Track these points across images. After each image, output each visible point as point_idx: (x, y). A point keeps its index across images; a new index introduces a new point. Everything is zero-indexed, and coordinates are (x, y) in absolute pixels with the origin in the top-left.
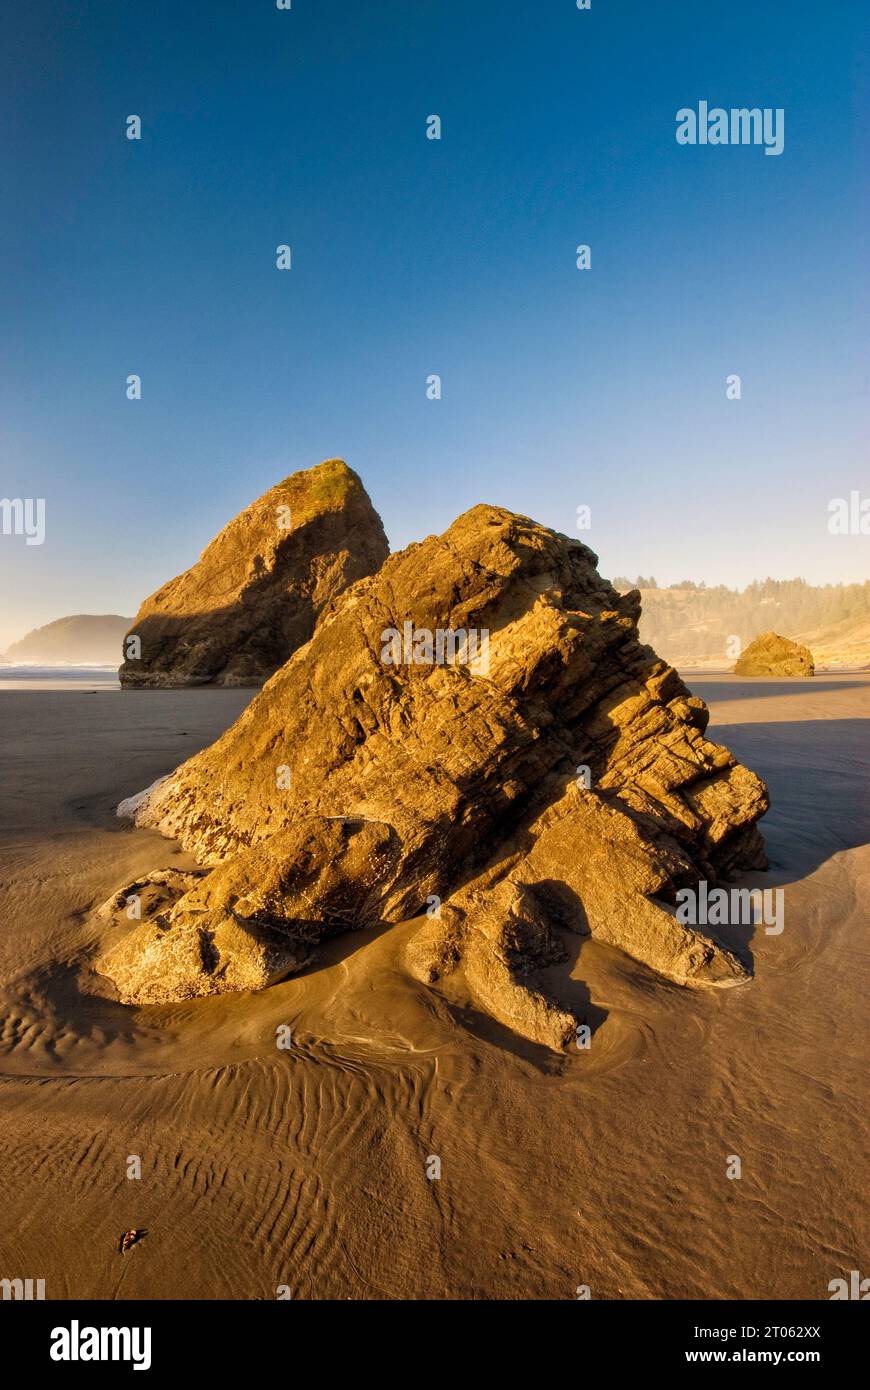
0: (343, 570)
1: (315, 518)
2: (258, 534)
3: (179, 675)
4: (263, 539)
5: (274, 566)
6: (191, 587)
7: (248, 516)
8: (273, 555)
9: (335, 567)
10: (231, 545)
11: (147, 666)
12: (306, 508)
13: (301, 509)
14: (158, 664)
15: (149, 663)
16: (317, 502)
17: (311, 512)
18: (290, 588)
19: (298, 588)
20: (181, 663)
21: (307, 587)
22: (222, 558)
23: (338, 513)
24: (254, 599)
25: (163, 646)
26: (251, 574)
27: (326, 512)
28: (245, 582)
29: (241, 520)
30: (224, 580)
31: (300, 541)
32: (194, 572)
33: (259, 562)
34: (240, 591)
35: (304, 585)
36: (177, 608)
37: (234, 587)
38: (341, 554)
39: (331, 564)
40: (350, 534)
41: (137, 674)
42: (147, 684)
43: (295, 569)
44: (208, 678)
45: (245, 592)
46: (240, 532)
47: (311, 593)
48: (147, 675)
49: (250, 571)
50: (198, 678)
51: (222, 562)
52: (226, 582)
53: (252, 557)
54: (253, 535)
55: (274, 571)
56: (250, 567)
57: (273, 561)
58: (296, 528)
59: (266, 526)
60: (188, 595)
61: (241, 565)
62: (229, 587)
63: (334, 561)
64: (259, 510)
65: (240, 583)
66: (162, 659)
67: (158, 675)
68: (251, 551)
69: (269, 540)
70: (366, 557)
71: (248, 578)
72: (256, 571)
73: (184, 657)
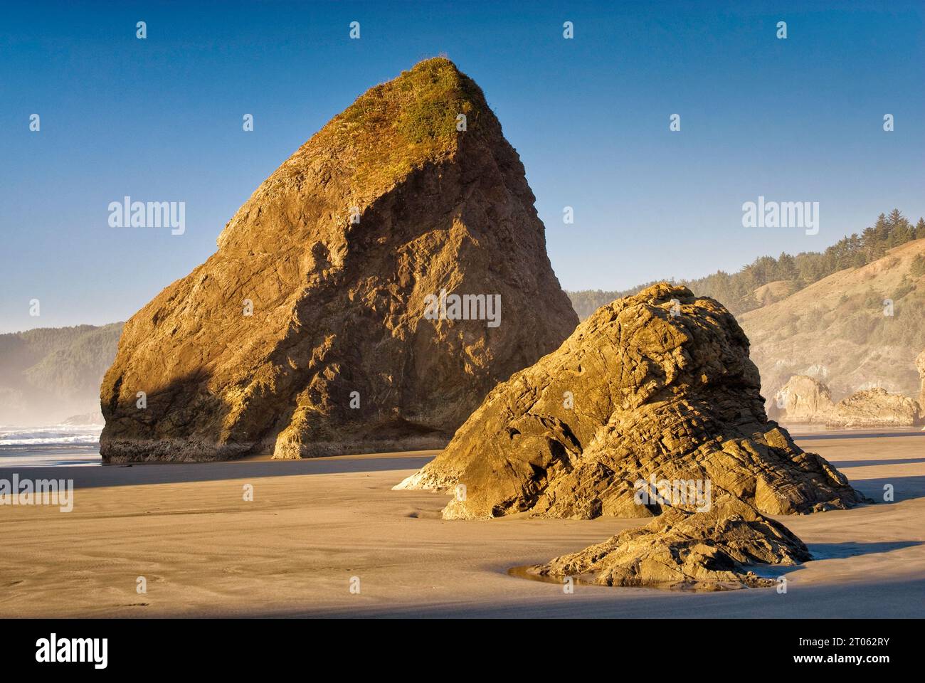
0: (457, 259)
1: (409, 175)
2: (317, 206)
3: (206, 442)
4: (325, 215)
5: (345, 260)
6: (213, 297)
7: (298, 174)
8: (343, 241)
9: (444, 255)
10: (272, 226)
11: (148, 429)
12: (393, 156)
13: (385, 159)
14: (168, 426)
15: (153, 423)
16: (411, 146)
17: (402, 165)
18: (372, 295)
19: (384, 293)
20: (205, 423)
21: (399, 292)
22: (259, 247)
23: (446, 164)
24: (316, 314)
25: (174, 395)
26: (309, 274)
27: (427, 164)
28: (301, 289)
29: (287, 180)
30: (266, 284)
31: (387, 215)
32: (215, 272)
33: (320, 253)
34: (293, 303)
35: (394, 288)
36: (192, 333)
37: (283, 297)
38: (453, 231)
39: (436, 250)
40: (468, 196)
41: (134, 442)
42: (152, 457)
43: (378, 262)
44: (249, 446)
45: (302, 306)
46: (285, 204)
47: (406, 300)
48: (151, 443)
49: (306, 270)
50: (235, 446)
51: (260, 256)
52: (270, 289)
53: (310, 245)
54: (309, 208)
55: (345, 268)
56: (308, 262)
57: (344, 252)
58: (380, 194)
59: (329, 192)
60: (208, 312)
61: (292, 259)
62: (275, 297)
63: (443, 244)
64: (317, 165)
65: (292, 290)
66: (174, 416)
67: (167, 443)
68: (307, 235)
69: (336, 216)
70: (496, 234)
71: (305, 281)
72: (317, 269)
73: (210, 412)
